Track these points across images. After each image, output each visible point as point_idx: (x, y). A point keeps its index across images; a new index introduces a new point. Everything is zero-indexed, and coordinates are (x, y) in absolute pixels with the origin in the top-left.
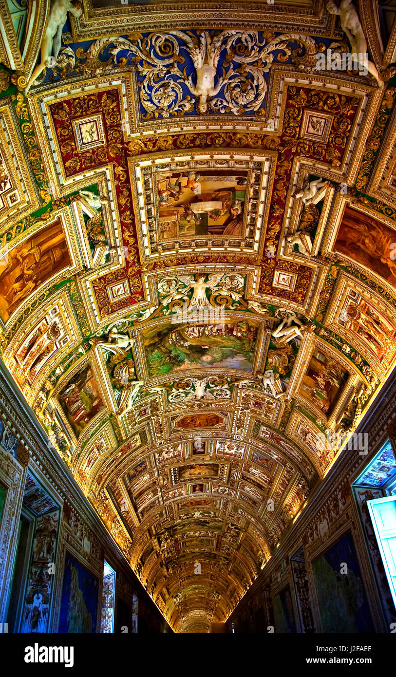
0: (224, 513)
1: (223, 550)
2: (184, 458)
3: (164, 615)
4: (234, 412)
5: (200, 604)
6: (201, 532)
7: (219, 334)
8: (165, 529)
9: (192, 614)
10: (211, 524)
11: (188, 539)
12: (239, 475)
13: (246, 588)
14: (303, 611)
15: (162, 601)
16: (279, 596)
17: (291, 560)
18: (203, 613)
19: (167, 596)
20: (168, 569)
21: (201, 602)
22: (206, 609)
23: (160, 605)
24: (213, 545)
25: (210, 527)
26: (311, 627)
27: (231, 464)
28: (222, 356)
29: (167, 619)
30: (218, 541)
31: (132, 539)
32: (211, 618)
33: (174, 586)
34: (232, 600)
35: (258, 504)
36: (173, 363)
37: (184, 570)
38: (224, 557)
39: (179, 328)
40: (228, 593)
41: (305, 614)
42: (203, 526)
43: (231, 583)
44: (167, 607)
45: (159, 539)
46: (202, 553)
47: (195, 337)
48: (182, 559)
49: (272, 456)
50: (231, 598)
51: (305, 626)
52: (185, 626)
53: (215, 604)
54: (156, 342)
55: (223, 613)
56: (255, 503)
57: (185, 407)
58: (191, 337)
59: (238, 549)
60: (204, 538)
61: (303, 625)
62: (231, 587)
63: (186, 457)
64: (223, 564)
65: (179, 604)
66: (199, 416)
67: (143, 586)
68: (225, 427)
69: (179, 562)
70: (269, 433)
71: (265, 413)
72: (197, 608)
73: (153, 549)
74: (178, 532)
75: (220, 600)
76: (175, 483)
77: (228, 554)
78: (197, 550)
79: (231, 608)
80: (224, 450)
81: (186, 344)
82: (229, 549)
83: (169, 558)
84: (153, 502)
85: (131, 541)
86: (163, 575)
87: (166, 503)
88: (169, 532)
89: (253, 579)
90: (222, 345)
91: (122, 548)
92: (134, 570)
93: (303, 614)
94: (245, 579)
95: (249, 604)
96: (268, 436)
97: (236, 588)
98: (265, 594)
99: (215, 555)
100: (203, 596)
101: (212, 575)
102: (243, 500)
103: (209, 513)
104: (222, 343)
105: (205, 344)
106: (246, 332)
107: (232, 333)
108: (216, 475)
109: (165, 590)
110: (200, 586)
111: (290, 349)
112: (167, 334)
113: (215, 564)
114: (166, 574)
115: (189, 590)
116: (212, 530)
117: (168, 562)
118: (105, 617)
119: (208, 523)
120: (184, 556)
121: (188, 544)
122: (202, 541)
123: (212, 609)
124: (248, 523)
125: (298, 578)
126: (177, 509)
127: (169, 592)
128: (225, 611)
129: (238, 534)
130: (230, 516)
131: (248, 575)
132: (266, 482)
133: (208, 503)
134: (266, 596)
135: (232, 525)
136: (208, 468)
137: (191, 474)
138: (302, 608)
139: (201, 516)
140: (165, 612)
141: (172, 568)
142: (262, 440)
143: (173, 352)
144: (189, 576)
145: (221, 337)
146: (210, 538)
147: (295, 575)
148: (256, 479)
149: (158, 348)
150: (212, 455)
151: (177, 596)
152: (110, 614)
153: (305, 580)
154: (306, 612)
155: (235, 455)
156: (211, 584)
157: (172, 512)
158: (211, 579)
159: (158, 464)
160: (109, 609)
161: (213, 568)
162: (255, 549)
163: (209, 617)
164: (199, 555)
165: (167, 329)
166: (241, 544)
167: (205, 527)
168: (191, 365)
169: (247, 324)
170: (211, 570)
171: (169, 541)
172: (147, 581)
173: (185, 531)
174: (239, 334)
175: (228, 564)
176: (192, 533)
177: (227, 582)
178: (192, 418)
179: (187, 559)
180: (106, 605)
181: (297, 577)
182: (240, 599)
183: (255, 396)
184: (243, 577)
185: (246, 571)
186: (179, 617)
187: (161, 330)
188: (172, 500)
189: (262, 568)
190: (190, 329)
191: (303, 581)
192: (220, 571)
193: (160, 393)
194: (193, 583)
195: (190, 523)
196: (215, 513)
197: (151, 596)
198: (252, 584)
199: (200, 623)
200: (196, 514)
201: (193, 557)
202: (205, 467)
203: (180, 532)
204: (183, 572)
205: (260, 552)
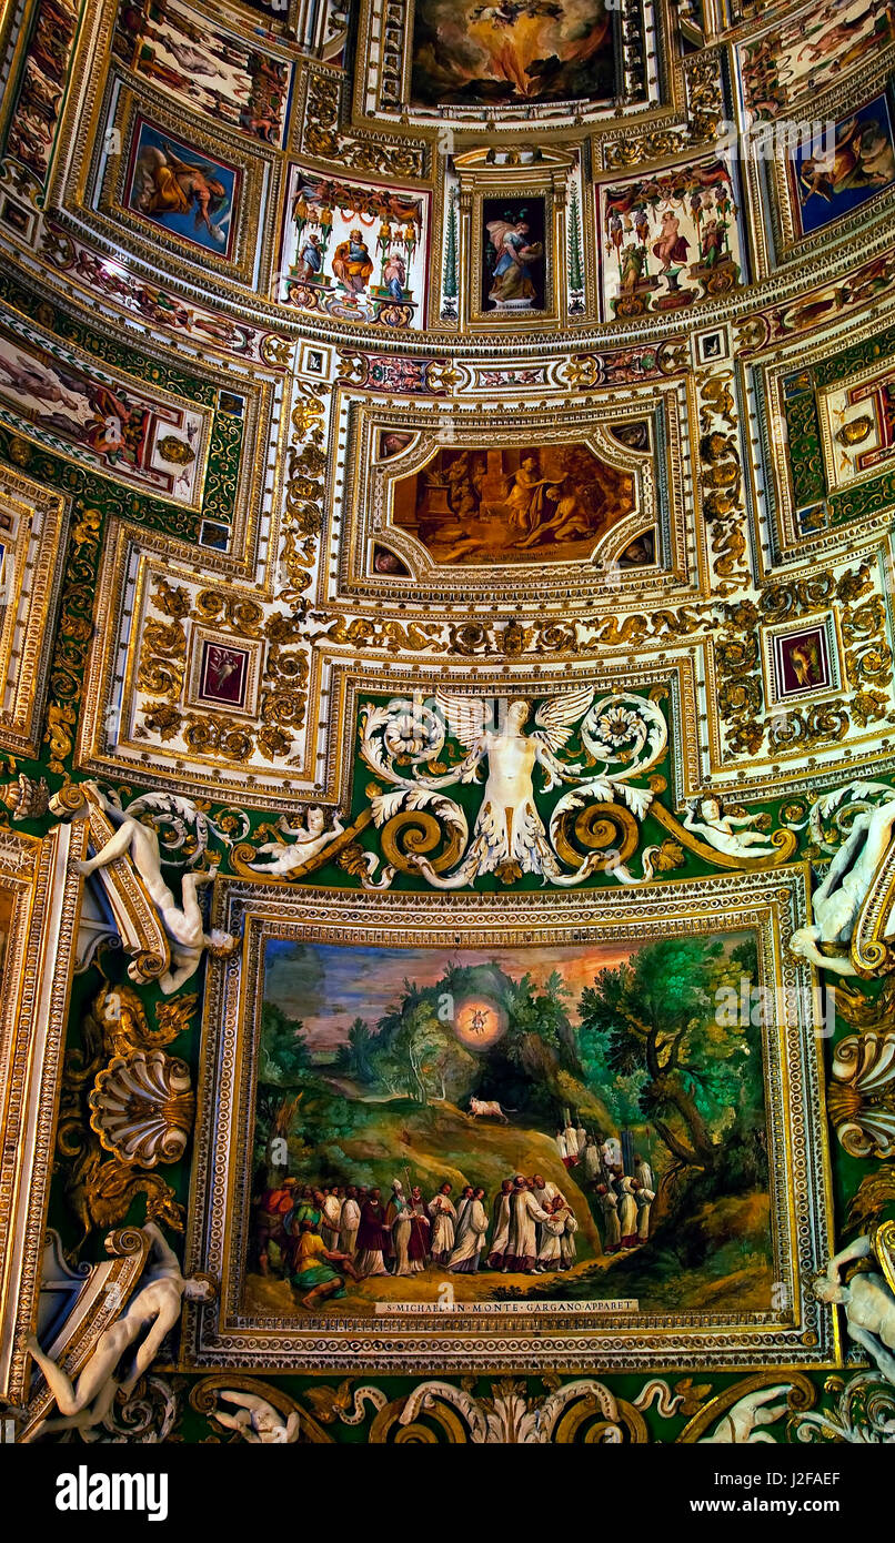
2: (588, 176)
4: (342, 591)
7: (426, 1200)
12: (300, 24)
28: (406, 1039)
36: (639, 1011)
39: (604, 1262)
47: (535, 1186)
49: (133, 269)
54: (712, 1197)
57: (585, 635)
58: (551, 1190)
63: (577, 176)
66: (511, 552)
68: (387, 450)
70: (158, 462)
71: (186, 621)
80: (385, 240)
81: (570, 1143)
90: (409, 1124)
96: (163, 431)
104: (408, 1139)
105: (491, 1133)
106: (304, 1227)
107: (365, 1209)
111: (93, 1206)
112: (664, 1234)
132: (161, 10)
136: (468, 62)
137: (554, 11)
142: (192, 383)
143: (635, 1097)
145: (414, 1181)
149: (705, 1153)
150: (450, 183)
165: (659, 1276)
168: (554, 978)
169: (300, 1288)
174: (332, 1205)
178: (548, 537)
183: (240, 750)
187: (687, 1277)
190: (553, 1248)
193: (709, 808)
202: (482, 73)
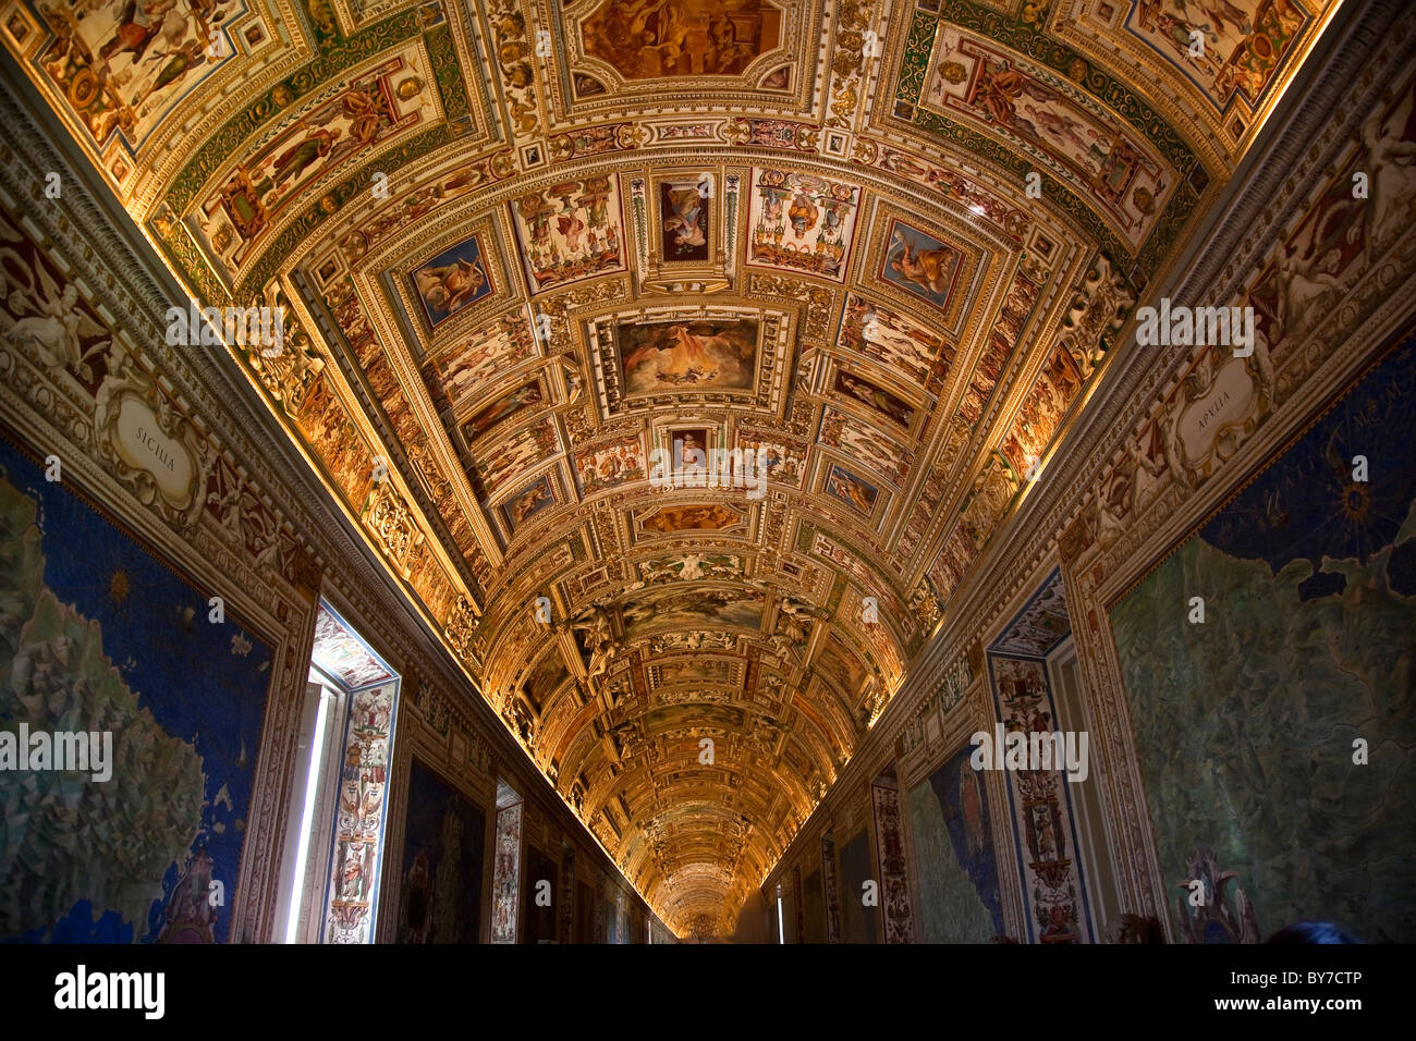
0: (770, 556)
1: (763, 696)
2: (634, 275)
3: (618, 864)
5: (706, 850)
6: (702, 637)
8: (597, 607)
9: (688, 872)
10: (731, 607)
11: (669, 660)
12: (829, 369)
13: (817, 796)
14: (1028, 809)
15: (610, 828)
16: (927, 784)
17: (990, 655)
18: (714, 869)
19: (624, 821)
20: (618, 746)
21: (710, 845)
22: (720, 860)
23: (605, 838)
24: (734, 682)
25: (727, 620)
26: (1054, 856)
27: (802, 313)
29: (628, 874)
30: (749, 666)
31: (481, 606)
32: (730, 880)
33: (640, 799)
34: (779, 833)
35: (880, 497)
37: (662, 756)
38: (765, 718)
40: (771, 818)
41: (1036, 817)
42: (711, 613)
43: (780, 789)
44: (625, 848)
45: (579, 637)
46: (708, 707)
48: (657, 723)
49: (964, 211)
50: (777, 828)
51: (1035, 853)
52: (674, 897)
53: (740, 848)
55: (757, 867)
56: (870, 494)
59: (802, 689)
60: (711, 657)
61: (1026, 851)
62: (778, 801)
63: (642, 276)
64: (762, 739)
65: (657, 847)
67: (544, 773)
68: (784, 73)
69: (648, 730)
70: (969, 64)
72: (700, 858)
73: (565, 673)
74: (638, 629)
75: (750, 837)
76: (612, 411)
77: (776, 708)
78: (694, 696)
79: (775, 854)
80: (779, 232)
82: (777, 690)
83: (618, 712)
84: (542, 483)
85: (478, 613)
86: (605, 760)
87: (587, 499)
88: (609, 620)
89: (838, 767)
91: (439, 617)
92: (498, 713)
93: (1029, 818)
94: (818, 772)
95: (823, 833)
96: (960, 89)
97: (793, 801)
98: (877, 795)
99: (741, 713)
100: (712, 830)
101: (732, 774)
102: (833, 491)
103: (724, 561)
108: (748, 386)
109: (615, 803)
110: (704, 803)
113: (740, 741)
114: (616, 759)
115: (678, 814)
116: (732, 629)
117: (617, 727)
118: (353, 809)
119: (723, 603)
120: (659, 715)
121: (669, 677)
122: (706, 669)
123: (732, 860)
124: (841, 584)
125: (1015, 707)
126: (626, 538)
127: (625, 809)
128: (761, 862)
129: (806, 631)
130: (786, 569)
131: (827, 759)
132: (921, 376)
133: (722, 517)
134: (877, 801)
135: (792, 602)
136: (719, 347)
137: (662, 377)
138: (1027, 799)
139: (700, 573)
140: (620, 856)
141: (630, 744)
142: (933, 126)
144: (676, 776)
146: (728, 658)
147: (1003, 698)
148: (887, 375)
150: (731, 271)
151: (650, 824)
152: (373, 800)
153: (1036, 712)
154: (1040, 811)
155: (816, 261)
156: (730, 798)
157: (613, 548)
158: (731, 784)
159: (535, 288)
160: (369, 786)
161: (735, 751)
162: (854, 675)
163: (726, 878)
164: (701, 716)
166: (812, 670)
167: (715, 620)
170: (730, 761)
171: (611, 652)
172: (555, 763)
173: (658, 628)
175: (775, 737)
176: (678, 637)
177: (769, 789)
179: (669, 726)
180: (362, 771)
181: (1009, 703)
182: (799, 826)
184: (812, 769)
185: (822, 750)
186: (660, 875)
188: (607, 491)
189: (872, 724)
191: (1032, 717)
192: (753, 761)
194: (688, 795)
195: (670, 601)
196: (742, 561)
197: (573, 808)
198: (835, 779)
199: (706, 892)
200: (686, 562)
201: (684, 721)
202: (710, 341)
203: (644, 632)
204: (662, 763)
205: (871, 679)
